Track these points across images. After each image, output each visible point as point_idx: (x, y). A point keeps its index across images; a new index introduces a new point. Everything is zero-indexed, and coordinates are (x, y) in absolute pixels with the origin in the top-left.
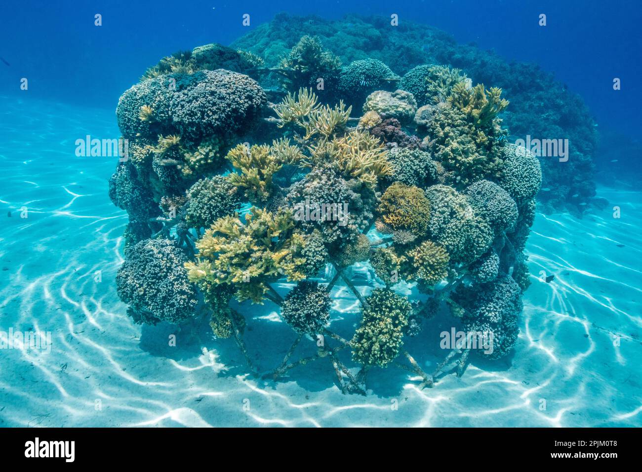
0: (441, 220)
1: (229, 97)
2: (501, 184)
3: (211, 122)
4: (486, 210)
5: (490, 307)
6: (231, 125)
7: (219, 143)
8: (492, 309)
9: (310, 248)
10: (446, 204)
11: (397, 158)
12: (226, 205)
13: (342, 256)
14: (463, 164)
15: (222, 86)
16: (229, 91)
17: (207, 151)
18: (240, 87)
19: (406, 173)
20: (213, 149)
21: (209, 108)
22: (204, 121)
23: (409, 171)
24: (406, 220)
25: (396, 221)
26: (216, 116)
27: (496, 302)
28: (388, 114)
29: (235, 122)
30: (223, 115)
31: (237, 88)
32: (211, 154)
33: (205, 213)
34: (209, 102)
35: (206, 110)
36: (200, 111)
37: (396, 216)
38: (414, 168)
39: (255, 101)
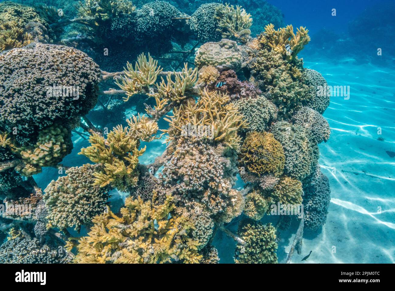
0: (294, 158)
1: (62, 81)
2: (310, 105)
3: (47, 116)
4: (315, 134)
5: (316, 201)
6: (72, 111)
7: (62, 131)
8: (317, 202)
9: (200, 227)
10: (294, 143)
11: (246, 110)
12: (94, 203)
13: (224, 217)
14: (289, 98)
15: (48, 69)
16: (59, 74)
17: (50, 145)
18: (70, 65)
19: (257, 122)
20: (56, 141)
21: (40, 100)
22: (38, 116)
23: (259, 120)
24: (268, 167)
25: (260, 169)
26: (52, 108)
27: (319, 195)
28: (226, 67)
29: (75, 106)
30: (61, 104)
31: (67, 67)
32: (57, 148)
33: (72, 221)
34: (37, 93)
35: (37, 103)
36: (28, 106)
37: (259, 165)
38: (263, 116)
39: (91, 77)
